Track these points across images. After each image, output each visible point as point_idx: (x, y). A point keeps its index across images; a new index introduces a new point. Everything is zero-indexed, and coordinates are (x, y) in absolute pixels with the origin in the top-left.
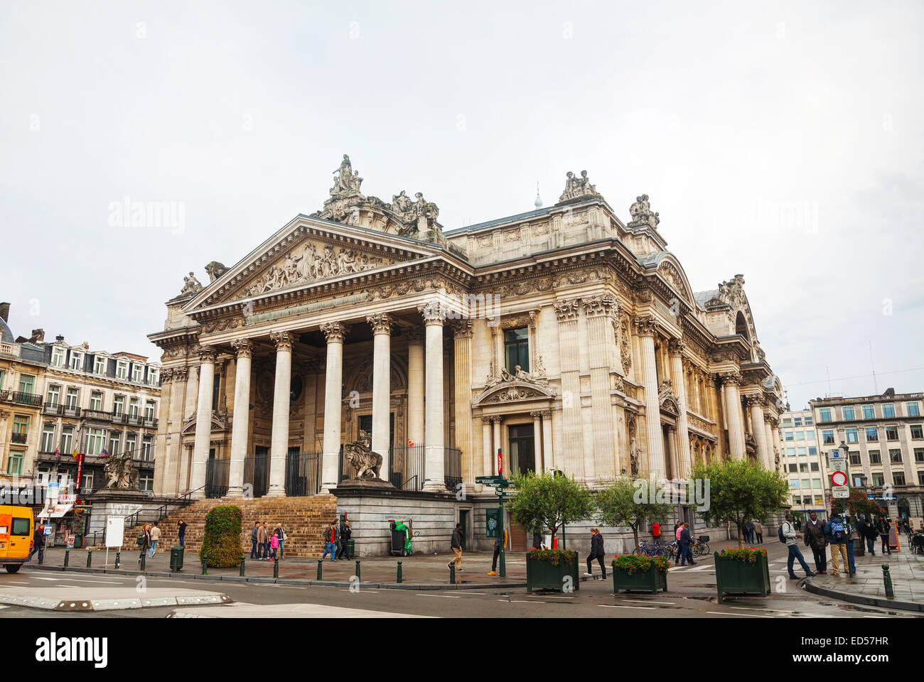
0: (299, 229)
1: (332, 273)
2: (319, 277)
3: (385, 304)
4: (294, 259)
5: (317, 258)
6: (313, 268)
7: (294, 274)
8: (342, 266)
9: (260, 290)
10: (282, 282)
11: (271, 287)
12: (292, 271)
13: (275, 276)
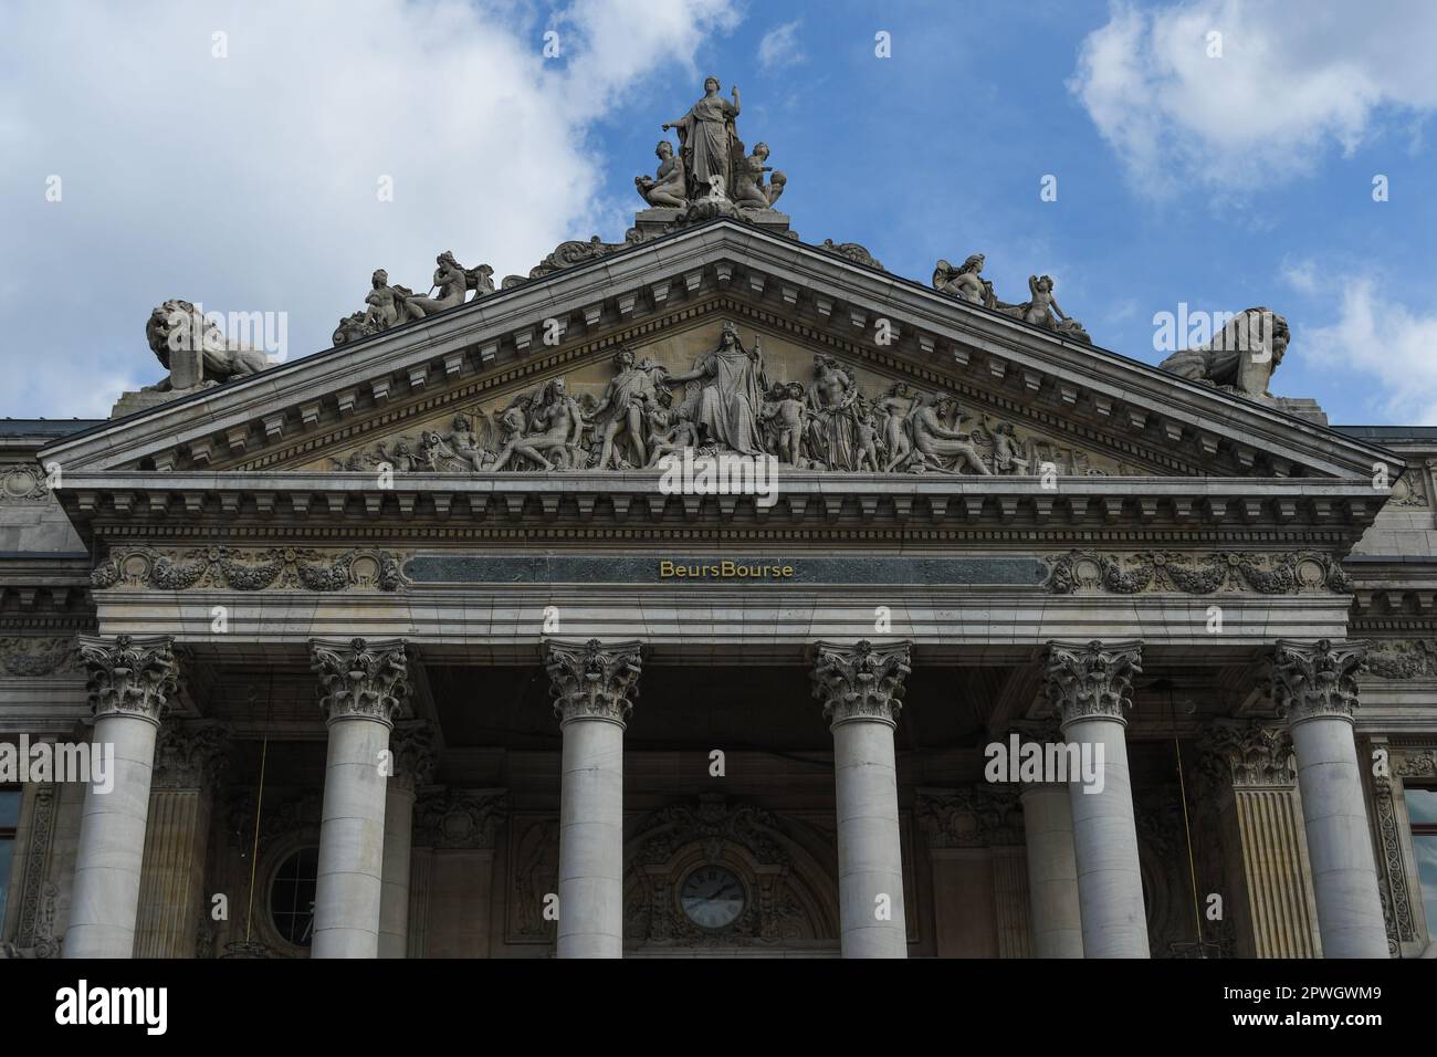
0: (708, 271)
1: (867, 458)
3: (1129, 615)
4: (659, 374)
5: (794, 391)
6: (767, 426)
7: (675, 430)
8: (906, 443)
9: (478, 461)
10: (608, 448)
11: (539, 457)
12: (662, 417)
13: (564, 421)
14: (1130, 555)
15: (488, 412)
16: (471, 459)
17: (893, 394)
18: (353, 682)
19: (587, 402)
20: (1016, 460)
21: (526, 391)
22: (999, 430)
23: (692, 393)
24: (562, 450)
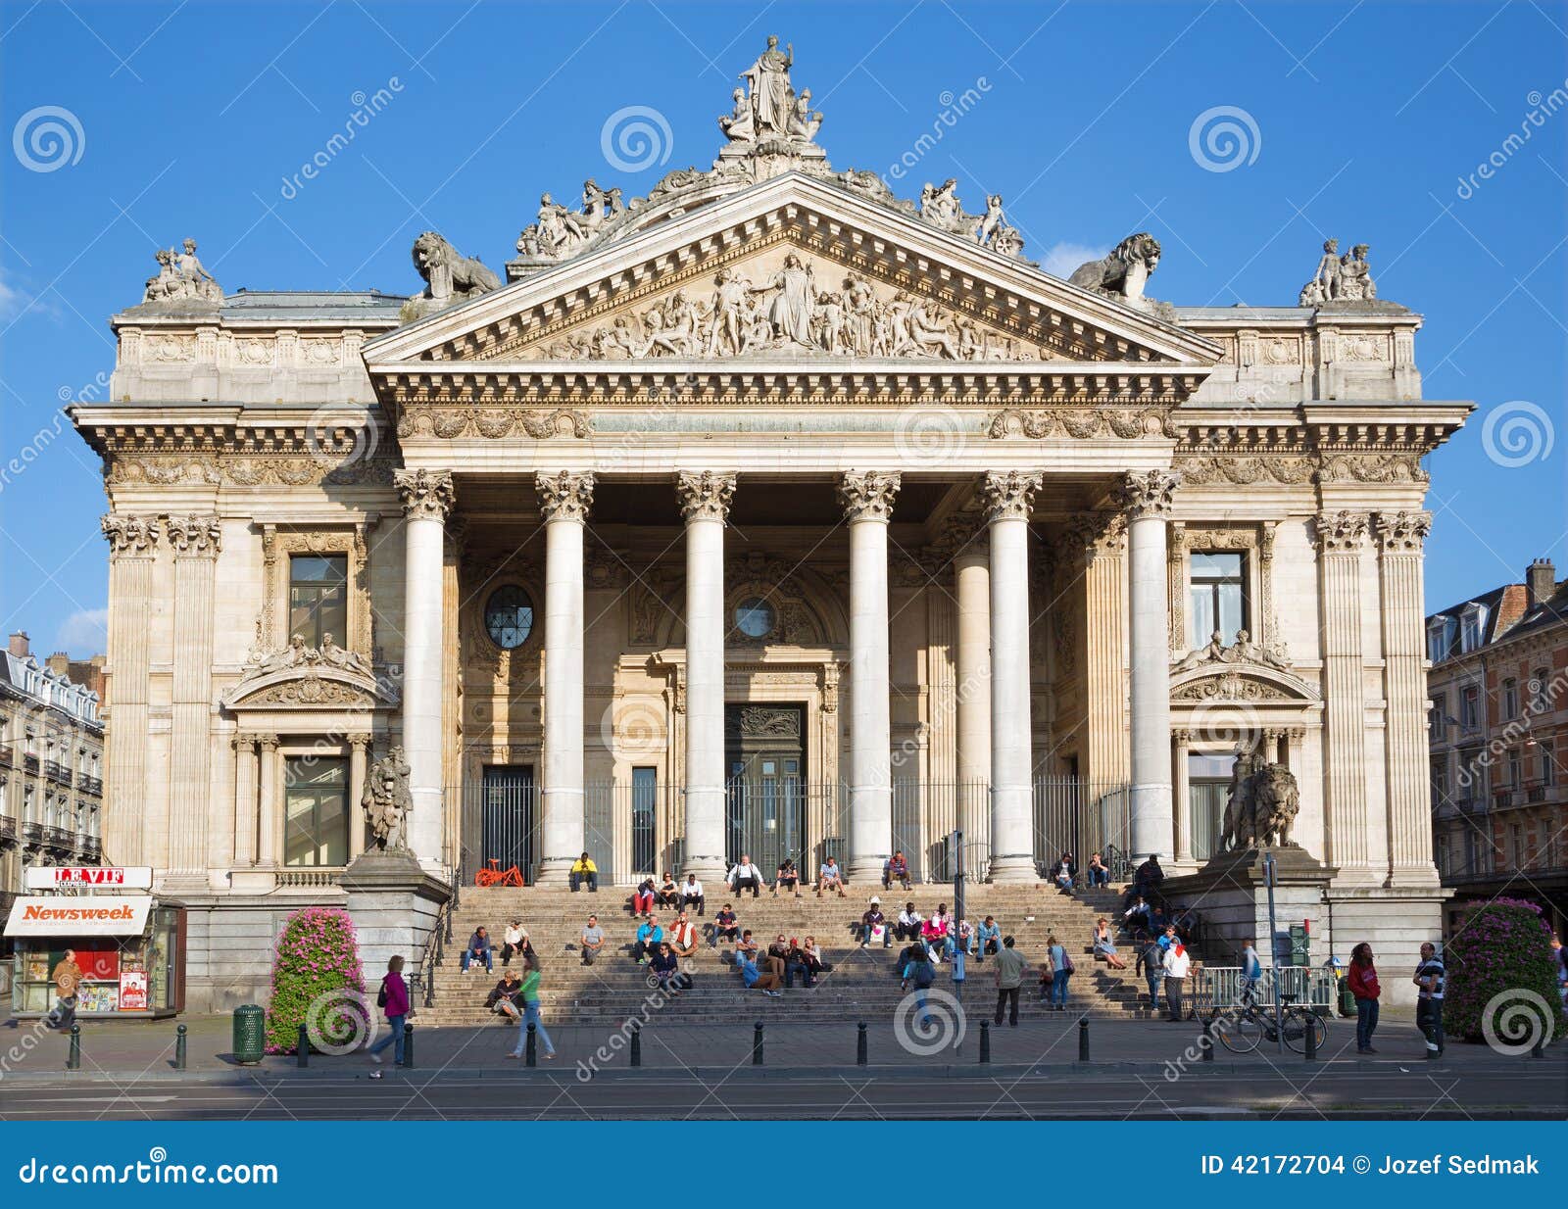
0: (782, 211)
1: (880, 346)
2: (837, 349)
3: (1036, 452)
4: (746, 286)
5: (835, 299)
6: (816, 324)
7: (757, 326)
8: (905, 335)
9: (632, 349)
10: (717, 340)
11: (671, 346)
12: (749, 317)
13: (686, 321)
14: (1042, 412)
15: (637, 314)
16: (628, 348)
17: (897, 299)
18: (561, 498)
19: (701, 306)
20: (974, 347)
21: (662, 298)
22: (965, 325)
23: (769, 299)
24: (686, 342)
